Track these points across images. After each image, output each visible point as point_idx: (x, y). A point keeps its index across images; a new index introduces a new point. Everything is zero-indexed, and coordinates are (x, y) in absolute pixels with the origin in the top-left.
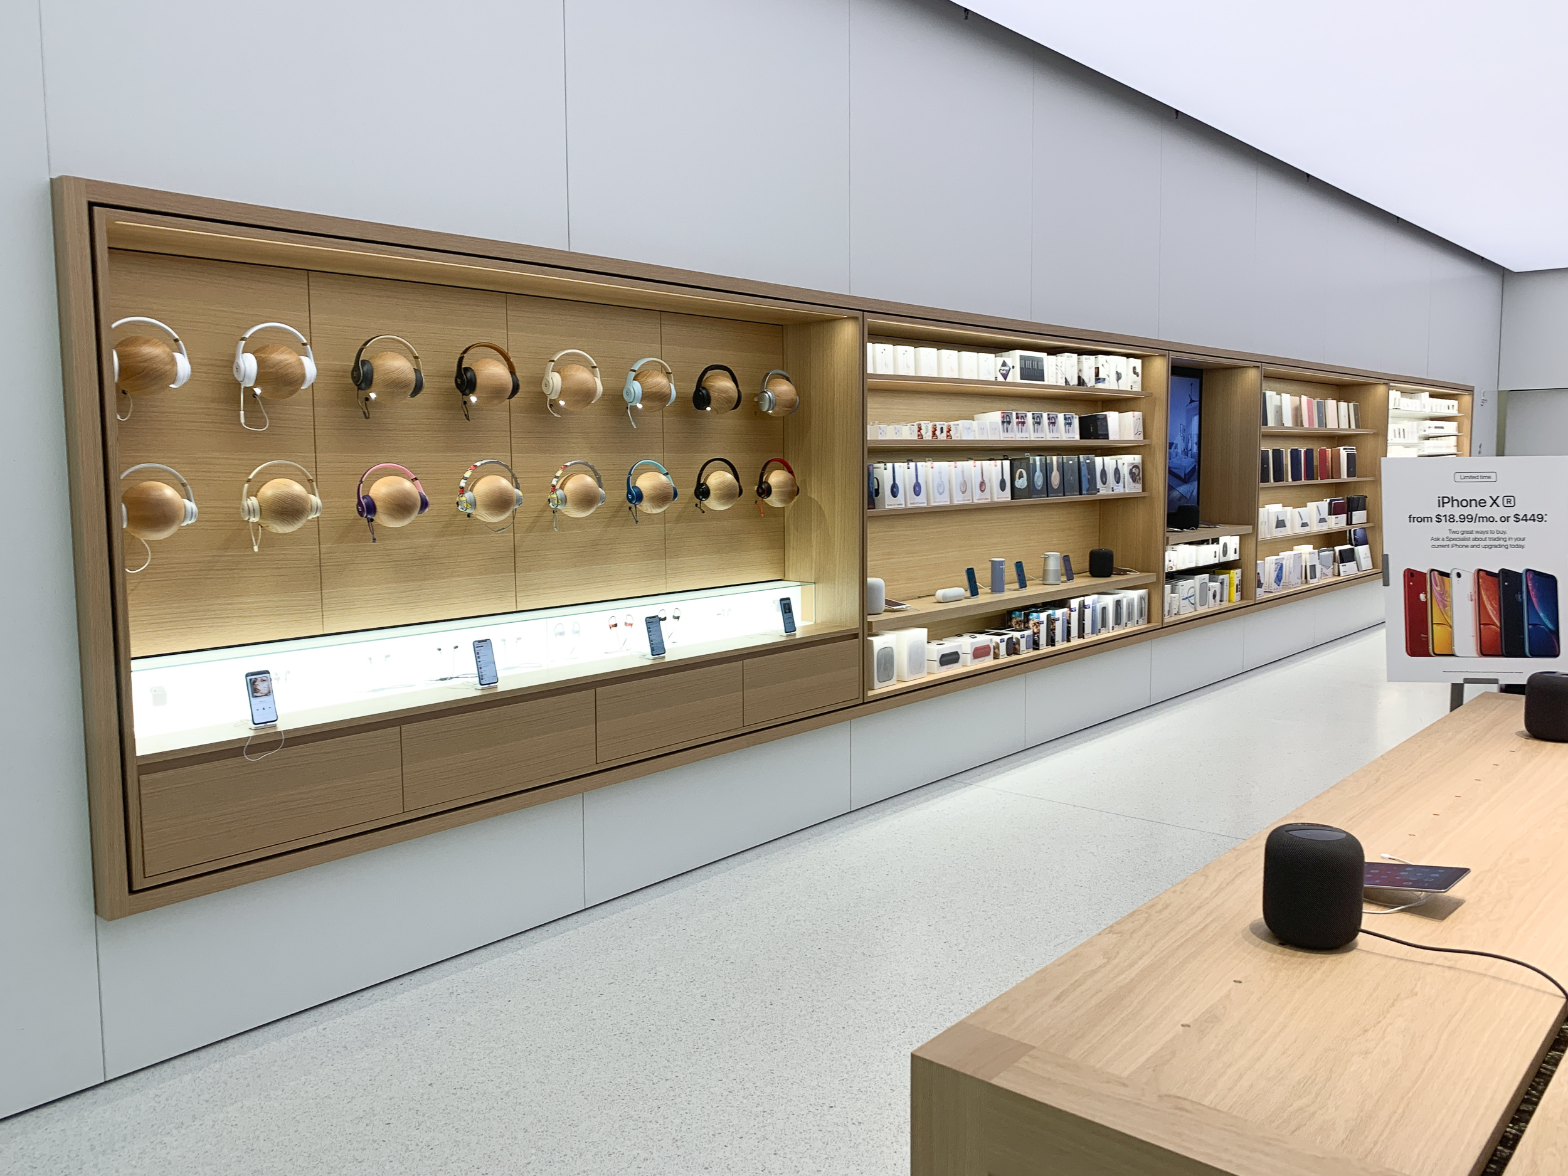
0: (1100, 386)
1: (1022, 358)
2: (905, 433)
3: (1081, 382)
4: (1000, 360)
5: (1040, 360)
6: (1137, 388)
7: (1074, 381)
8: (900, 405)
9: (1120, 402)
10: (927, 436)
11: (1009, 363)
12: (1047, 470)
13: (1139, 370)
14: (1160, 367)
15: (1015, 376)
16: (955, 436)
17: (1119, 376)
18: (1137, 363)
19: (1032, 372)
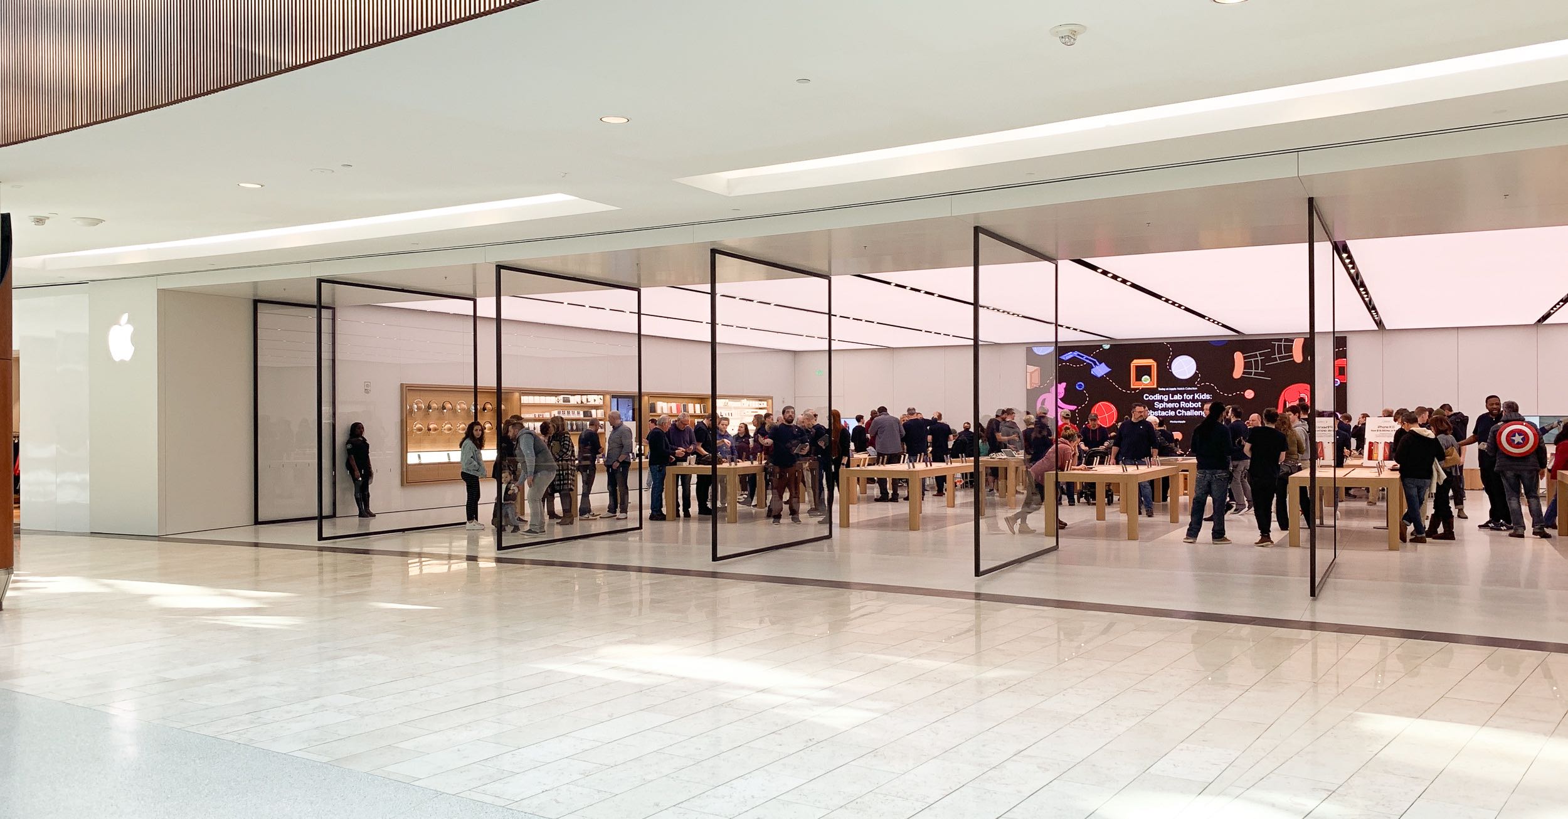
0: (588, 403)
1: (564, 398)
2: (531, 416)
3: (582, 402)
4: (557, 398)
5: (569, 398)
6: (602, 403)
7: (580, 402)
8: (531, 409)
9: (597, 407)
10: (537, 416)
11: (559, 398)
12: (572, 425)
13: (602, 398)
14: (608, 397)
15: (561, 402)
16: (544, 417)
17: (595, 400)
18: (602, 397)
19: (566, 400)
